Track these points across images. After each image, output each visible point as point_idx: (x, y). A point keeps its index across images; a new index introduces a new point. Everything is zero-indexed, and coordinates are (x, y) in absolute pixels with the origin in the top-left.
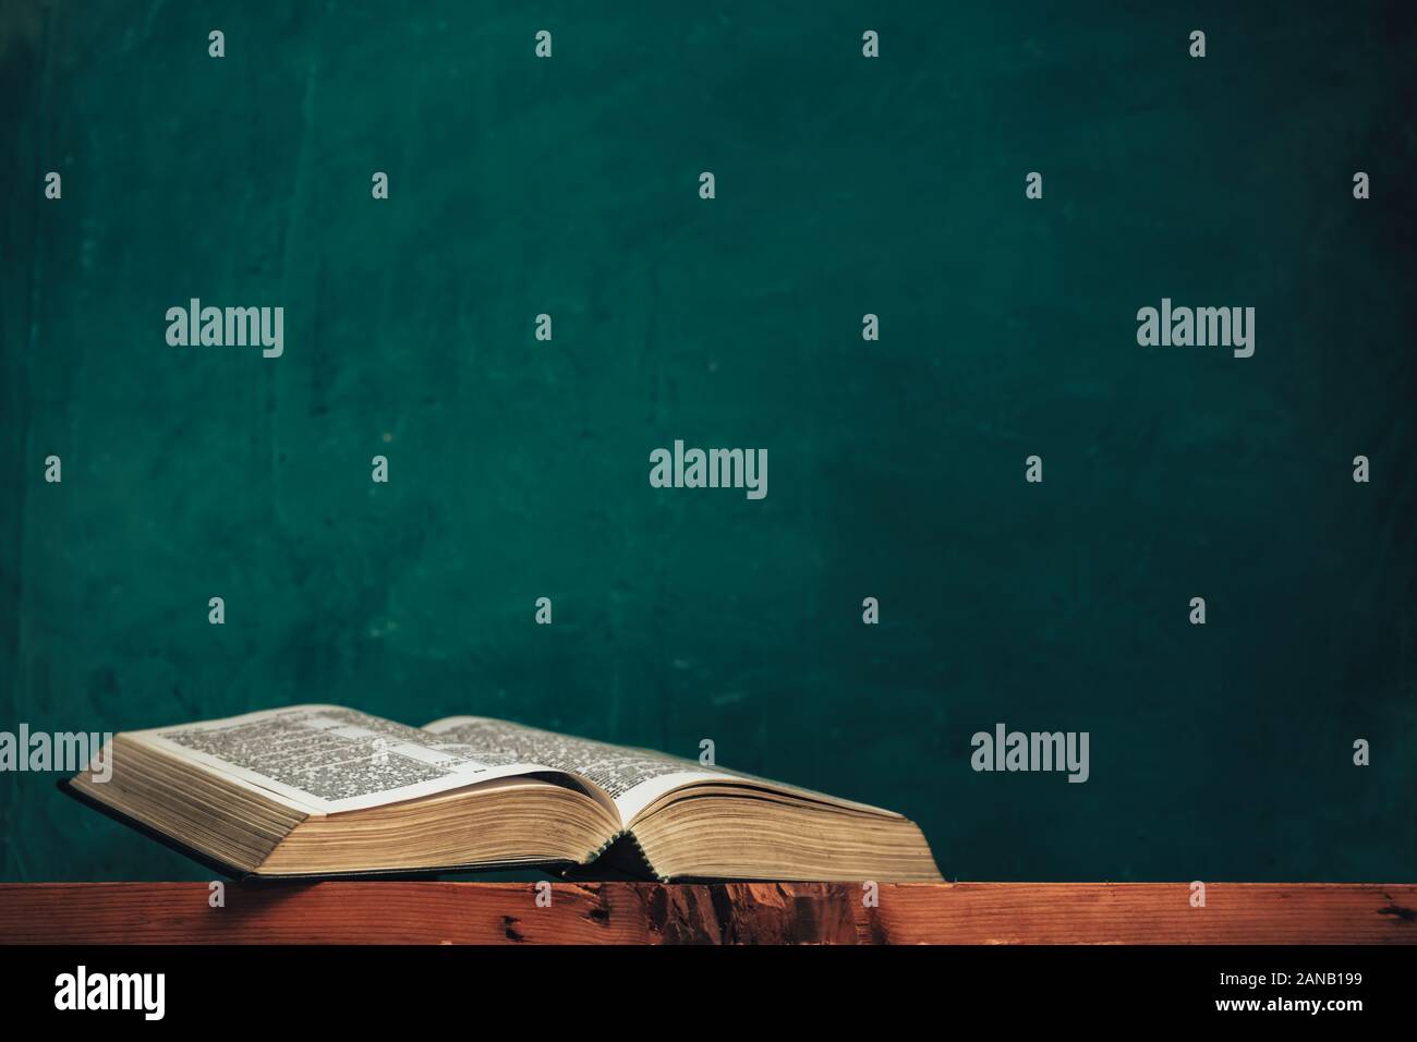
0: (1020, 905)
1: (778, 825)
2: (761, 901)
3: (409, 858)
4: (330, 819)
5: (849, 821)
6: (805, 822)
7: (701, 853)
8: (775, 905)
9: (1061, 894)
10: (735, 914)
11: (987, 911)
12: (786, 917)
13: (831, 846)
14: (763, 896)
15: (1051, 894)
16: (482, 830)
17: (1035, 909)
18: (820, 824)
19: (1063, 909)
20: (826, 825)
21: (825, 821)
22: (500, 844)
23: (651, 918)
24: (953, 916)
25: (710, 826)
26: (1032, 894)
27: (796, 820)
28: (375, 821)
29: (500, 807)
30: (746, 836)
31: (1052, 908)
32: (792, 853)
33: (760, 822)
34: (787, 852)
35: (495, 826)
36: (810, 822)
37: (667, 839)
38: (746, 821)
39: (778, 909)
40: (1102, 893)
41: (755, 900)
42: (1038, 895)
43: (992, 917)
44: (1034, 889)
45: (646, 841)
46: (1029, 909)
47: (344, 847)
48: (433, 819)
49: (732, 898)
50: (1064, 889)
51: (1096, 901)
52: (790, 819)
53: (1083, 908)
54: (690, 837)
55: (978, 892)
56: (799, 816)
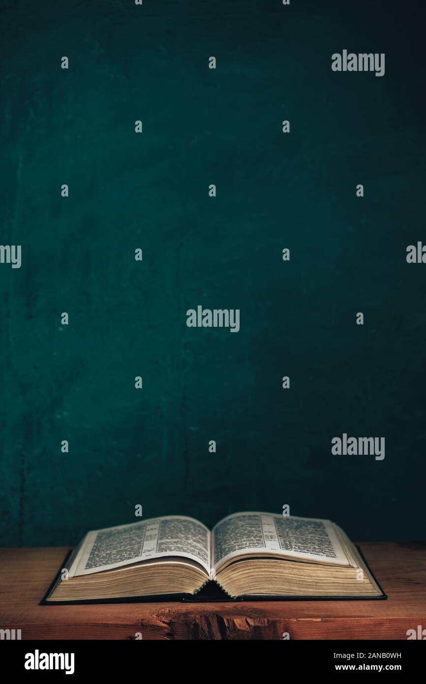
0: (350, 628)
1: (286, 571)
2: (239, 628)
3: (113, 594)
4: (75, 578)
5: (323, 568)
6: (300, 569)
7: (251, 584)
8: (245, 629)
9: (367, 623)
10: (228, 633)
11: (335, 631)
12: (250, 635)
13: (315, 580)
14: (240, 625)
15: (363, 623)
16: (144, 582)
17: (356, 630)
18: (308, 570)
19: (368, 629)
20: (311, 570)
21: (310, 568)
22: (154, 587)
23: (192, 636)
24: (321, 633)
25: (252, 572)
26: (355, 623)
27: (295, 568)
28: (95, 579)
29: (151, 572)
30: (272, 576)
31: (363, 629)
32: (297, 583)
33: (278, 570)
34: (294, 583)
35: (150, 580)
36: (303, 569)
37: (233, 580)
38: (270, 570)
39: (247, 631)
40: (385, 622)
41: (237, 627)
42: (358, 623)
43: (338, 633)
44: (356, 621)
45: (222, 582)
46: (354, 630)
47: (84, 590)
48: (121, 577)
49: (227, 625)
50: (369, 621)
51: (382, 626)
52: (292, 568)
53: (377, 629)
54: (244, 578)
55: (331, 623)
56: (297, 567)
